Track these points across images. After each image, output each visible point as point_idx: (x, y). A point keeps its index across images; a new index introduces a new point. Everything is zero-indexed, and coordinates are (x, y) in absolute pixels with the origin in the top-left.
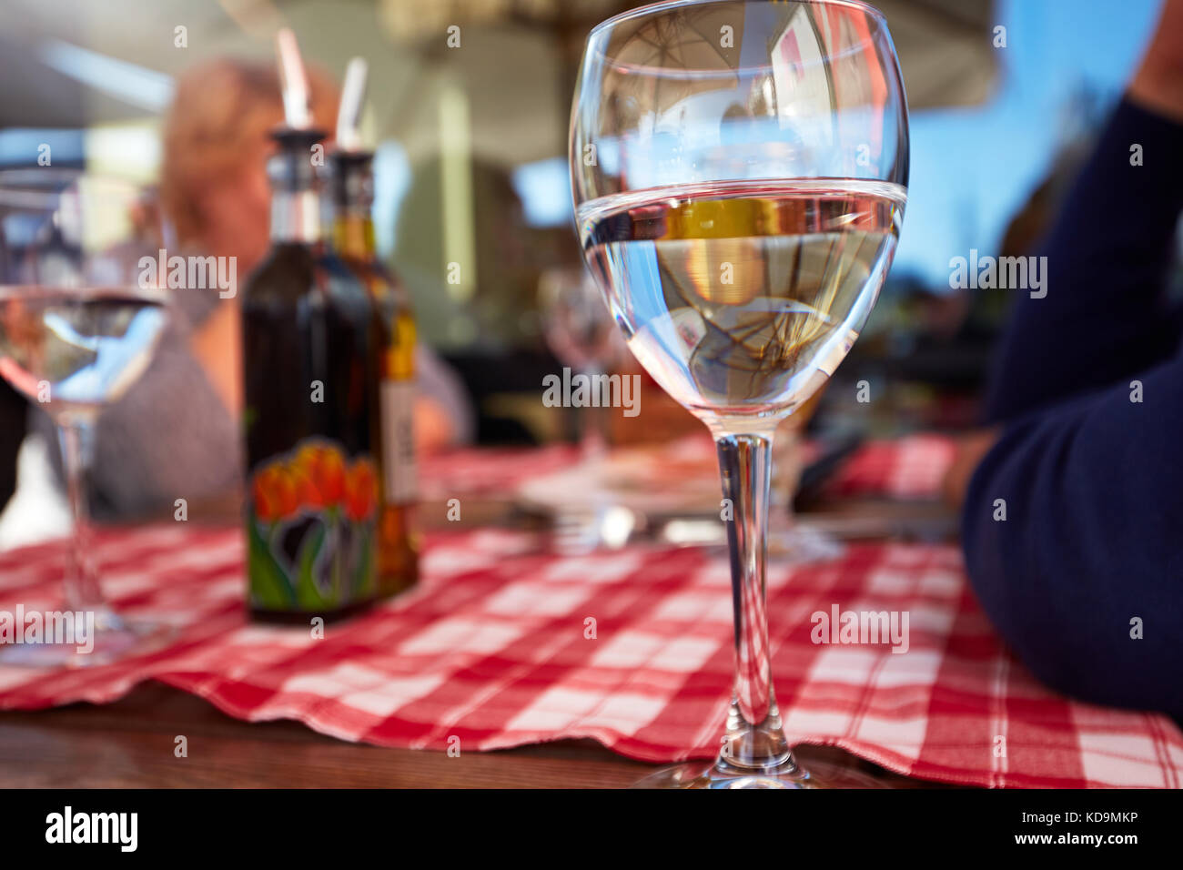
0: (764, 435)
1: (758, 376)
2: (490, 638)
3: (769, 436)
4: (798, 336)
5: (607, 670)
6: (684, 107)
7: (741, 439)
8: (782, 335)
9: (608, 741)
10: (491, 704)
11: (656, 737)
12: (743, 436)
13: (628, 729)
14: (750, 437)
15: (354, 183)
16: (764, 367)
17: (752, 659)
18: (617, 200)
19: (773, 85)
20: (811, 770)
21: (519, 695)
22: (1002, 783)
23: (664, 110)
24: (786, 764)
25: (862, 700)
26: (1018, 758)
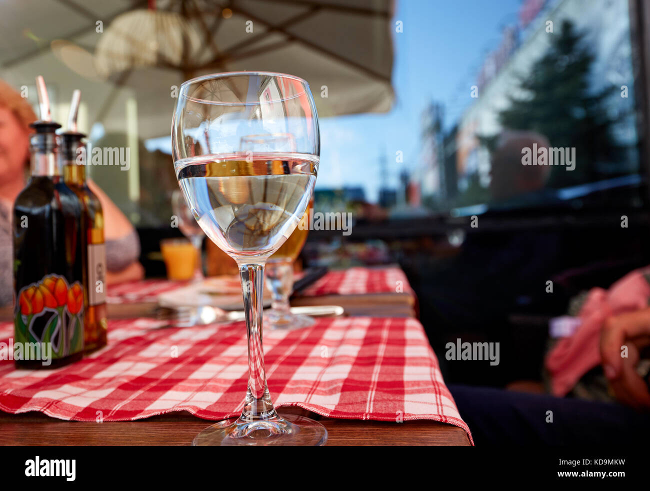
0: (260, 264)
1: (252, 238)
2: (140, 369)
3: (263, 265)
4: (269, 222)
5: (197, 381)
6: (222, 119)
7: (249, 267)
8: (261, 221)
9: (193, 412)
10: (138, 399)
11: (216, 409)
12: (250, 265)
13: (203, 407)
14: (253, 265)
15: (75, 149)
16: (255, 234)
17: (256, 370)
18: (194, 159)
19: (260, 111)
20: (284, 417)
21: (152, 395)
22: (368, 417)
23: (212, 120)
24: (272, 416)
25: (314, 387)
26: (377, 407)
